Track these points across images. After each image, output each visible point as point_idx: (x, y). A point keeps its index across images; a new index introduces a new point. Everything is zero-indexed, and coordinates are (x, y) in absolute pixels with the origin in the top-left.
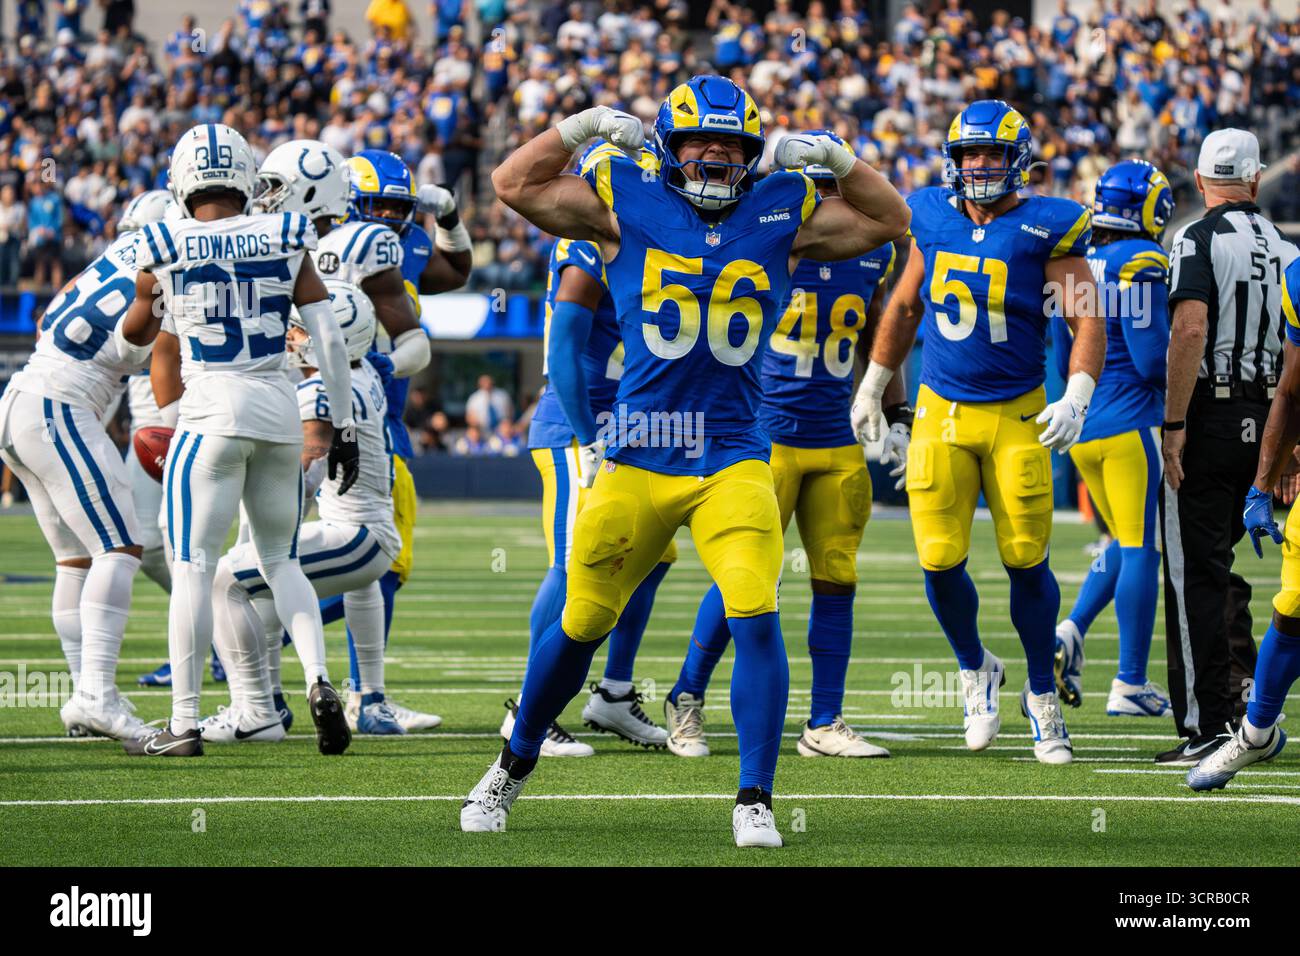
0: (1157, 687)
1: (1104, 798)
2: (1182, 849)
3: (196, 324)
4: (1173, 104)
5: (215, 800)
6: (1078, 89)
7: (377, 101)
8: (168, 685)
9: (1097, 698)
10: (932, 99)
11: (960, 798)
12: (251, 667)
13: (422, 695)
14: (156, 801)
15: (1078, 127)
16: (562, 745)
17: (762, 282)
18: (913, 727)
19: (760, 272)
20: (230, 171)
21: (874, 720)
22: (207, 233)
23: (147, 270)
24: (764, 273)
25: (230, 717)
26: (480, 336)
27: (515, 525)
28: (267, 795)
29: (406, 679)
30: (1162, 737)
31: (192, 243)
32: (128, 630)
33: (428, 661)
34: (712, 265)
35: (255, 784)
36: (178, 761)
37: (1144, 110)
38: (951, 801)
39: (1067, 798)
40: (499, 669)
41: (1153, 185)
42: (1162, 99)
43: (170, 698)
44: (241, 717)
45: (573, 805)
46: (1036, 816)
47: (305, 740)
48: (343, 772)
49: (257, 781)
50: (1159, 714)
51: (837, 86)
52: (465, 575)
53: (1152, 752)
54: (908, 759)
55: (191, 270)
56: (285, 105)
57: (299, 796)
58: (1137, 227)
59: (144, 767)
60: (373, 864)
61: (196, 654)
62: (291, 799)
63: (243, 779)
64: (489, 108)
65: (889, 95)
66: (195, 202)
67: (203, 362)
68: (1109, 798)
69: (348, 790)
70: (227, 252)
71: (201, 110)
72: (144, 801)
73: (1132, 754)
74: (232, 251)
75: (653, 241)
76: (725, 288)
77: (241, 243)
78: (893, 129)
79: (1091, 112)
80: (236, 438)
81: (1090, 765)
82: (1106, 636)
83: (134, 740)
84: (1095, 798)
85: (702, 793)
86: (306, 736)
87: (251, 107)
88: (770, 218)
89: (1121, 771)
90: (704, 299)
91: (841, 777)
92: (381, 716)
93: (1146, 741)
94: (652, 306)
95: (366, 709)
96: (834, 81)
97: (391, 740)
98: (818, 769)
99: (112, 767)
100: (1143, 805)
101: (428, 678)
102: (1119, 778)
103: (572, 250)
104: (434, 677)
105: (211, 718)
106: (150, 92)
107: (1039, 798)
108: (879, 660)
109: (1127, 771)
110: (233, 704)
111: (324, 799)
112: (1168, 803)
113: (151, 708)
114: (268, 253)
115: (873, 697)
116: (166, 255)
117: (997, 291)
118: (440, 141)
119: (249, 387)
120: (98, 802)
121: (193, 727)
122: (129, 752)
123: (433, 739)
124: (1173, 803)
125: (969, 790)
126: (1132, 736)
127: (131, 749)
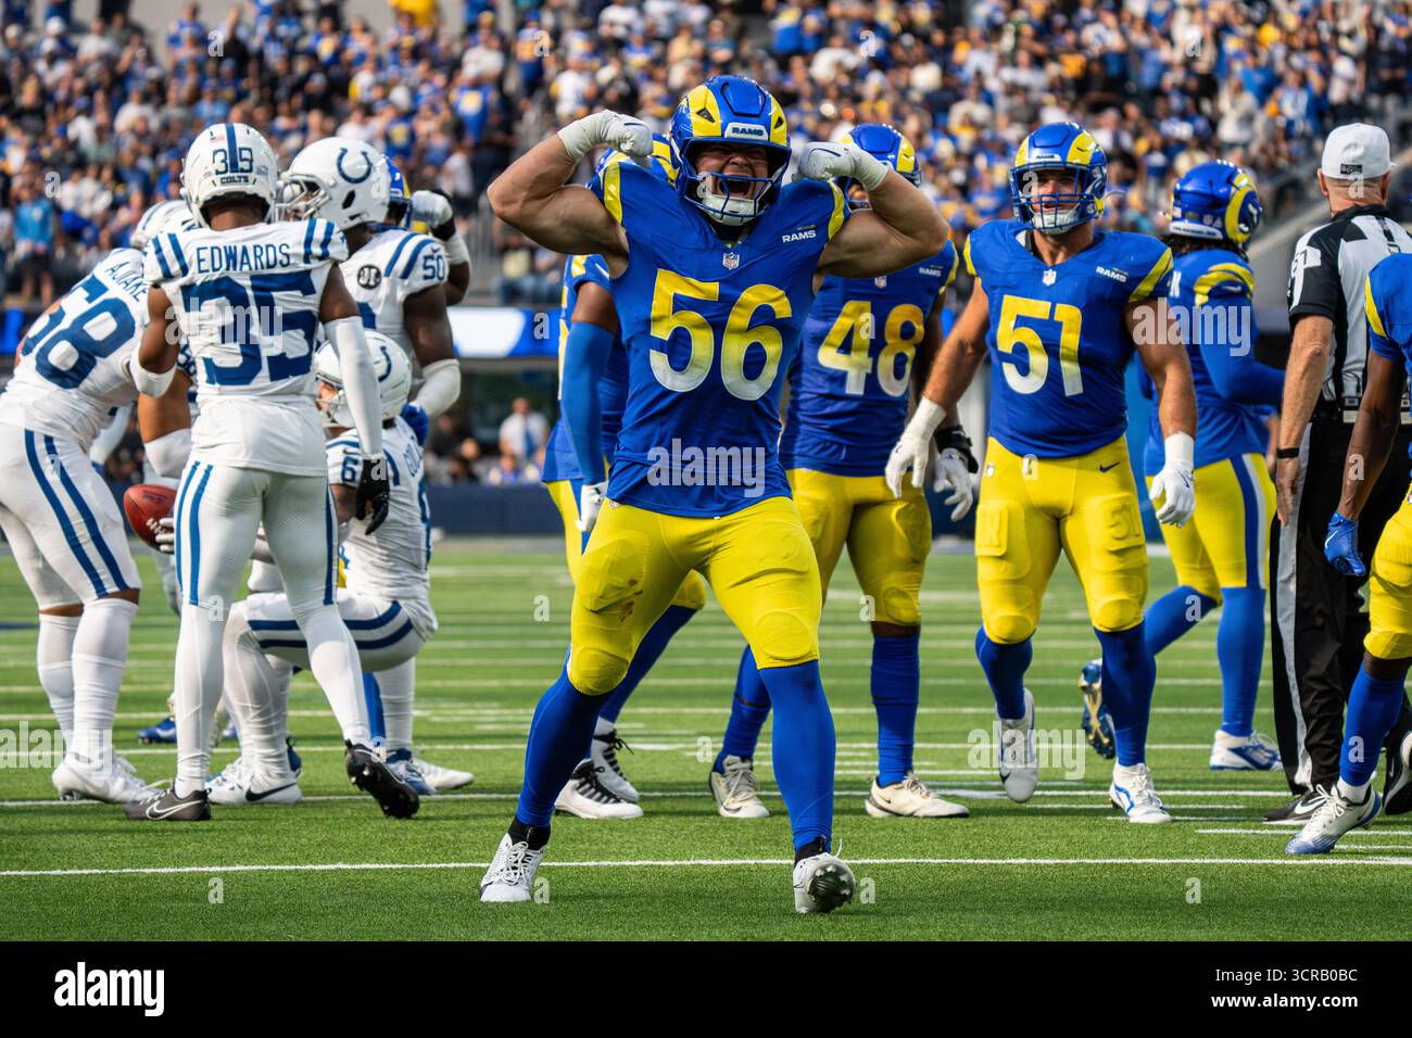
0: (1264, 737)
1: (1207, 861)
3: (211, 344)
4: (1279, 93)
6: (1174, 77)
7: (400, 96)
8: (172, 741)
9: (1199, 750)
10: (1013, 89)
11: (1047, 861)
12: (262, 723)
13: (452, 752)
14: (159, 870)
15: (1174, 119)
16: (607, 805)
17: (783, 309)
19: (781, 297)
20: (251, 176)
21: (953, 776)
22: (221, 243)
23: (156, 285)
24: (786, 299)
25: (239, 777)
26: (514, 355)
28: (282, 863)
29: (434, 733)
30: (1271, 794)
31: (203, 254)
32: (127, 682)
33: (460, 714)
34: (729, 291)
35: (268, 851)
36: (183, 825)
37: (1248, 100)
38: (1038, 865)
39: (1166, 861)
41: (1238, 189)
42: (1268, 88)
43: (175, 756)
44: (252, 777)
45: (619, 871)
46: (1132, 880)
47: (323, 802)
48: (365, 837)
49: (271, 848)
50: (1267, 767)
51: (908, 76)
52: (499, 619)
54: (991, 819)
55: (203, 283)
56: (298, 100)
57: (316, 863)
58: (1219, 235)
59: (146, 831)
60: (399, 938)
61: (204, 707)
62: (309, 867)
63: (256, 846)
64: (523, 103)
65: (965, 85)
66: (213, 210)
67: (217, 385)
68: (1213, 861)
69: (371, 856)
70: (242, 263)
71: (205, 108)
72: (147, 871)
73: (1238, 812)
74: (248, 263)
75: (664, 262)
76: (743, 317)
77: (258, 253)
78: (970, 122)
79: (1189, 102)
81: (1192, 824)
82: (1208, 681)
83: (135, 802)
84: (1197, 861)
85: (762, 858)
86: (325, 798)
87: (260, 103)
88: (794, 237)
89: (1226, 831)
90: (718, 327)
91: (916, 840)
92: (407, 776)
93: (1253, 797)
94: (662, 332)
96: (904, 71)
98: (890, 831)
99: (111, 832)
100: (1251, 868)
101: (459, 733)
102: (1223, 838)
103: (588, 266)
104: (468, 732)
105: (219, 778)
106: (149, 87)
107: (1135, 861)
108: (957, 710)
109: (1234, 831)
110: (243, 762)
111: (345, 867)
112: (1279, 866)
113: (153, 768)
114: (288, 264)
115: (952, 751)
116: (175, 268)
117: (1070, 340)
118: (469, 139)
119: (266, 413)
120: (95, 871)
121: (200, 788)
122: (129, 816)
123: (464, 800)
124: (1283, 867)
125: (1057, 853)
126: (1238, 793)
127: (131, 813)
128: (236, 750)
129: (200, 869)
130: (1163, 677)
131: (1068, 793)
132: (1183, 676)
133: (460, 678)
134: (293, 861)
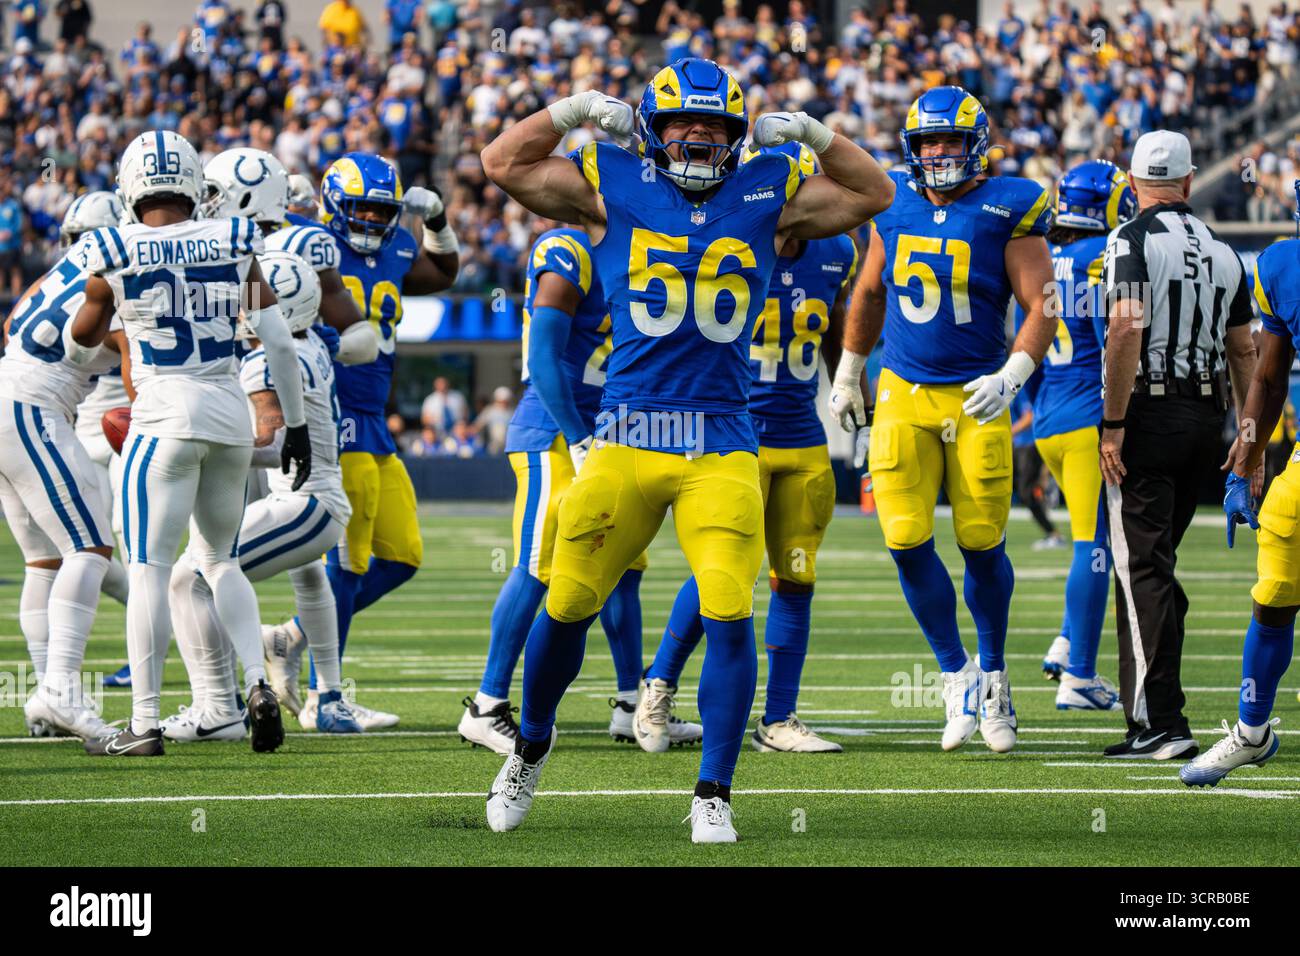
1: (1054, 791)
2: (1132, 841)
3: (147, 328)
4: (1118, 105)
5: (176, 799)
6: (1023, 92)
7: (332, 108)
8: (128, 686)
9: (1047, 692)
10: (880, 102)
11: (912, 791)
12: (215, 664)
13: (380, 695)
14: (117, 800)
15: (1023, 129)
17: (748, 260)
18: (865, 722)
19: (746, 249)
20: (178, 177)
21: (827, 715)
22: (158, 238)
23: (98, 275)
24: (750, 251)
25: (191, 716)
26: (435, 339)
27: (470, 525)
28: (227, 794)
29: (364, 678)
30: (1111, 731)
31: (143, 248)
33: (386, 660)
34: (698, 243)
35: (215, 783)
36: (139, 761)
37: (1089, 112)
38: (902, 795)
39: (1017, 791)
40: (455, 668)
41: (1116, 184)
42: (1107, 100)
43: (130, 699)
44: (203, 715)
46: (987, 808)
48: (302, 770)
49: (218, 780)
50: (1107, 707)
51: (786, 89)
53: (1101, 746)
54: (860, 754)
55: (143, 275)
56: (241, 112)
57: (259, 794)
58: (1101, 226)
59: (107, 768)
61: (155, 654)
62: (251, 797)
63: (204, 778)
64: (443, 113)
65: (837, 98)
66: (143, 207)
67: (154, 365)
68: (1059, 791)
69: (307, 788)
70: (178, 257)
71: (158, 117)
72: (106, 800)
73: (1081, 748)
74: (183, 257)
76: (712, 266)
77: (191, 248)
79: (1036, 113)
80: (192, 440)
81: (1040, 759)
83: (97, 739)
84: (1045, 791)
85: (657, 789)
87: (207, 114)
88: (755, 197)
89: (1070, 765)
90: (690, 277)
91: (794, 772)
92: (338, 715)
93: (1095, 734)
94: (638, 285)
95: (324, 707)
96: (782, 85)
97: (350, 739)
98: (771, 764)
100: (1093, 797)
101: (385, 677)
102: (1068, 771)
103: (549, 256)
104: (390, 675)
105: (172, 717)
106: (108, 100)
107: (989, 791)
108: (831, 656)
109: (1077, 764)
110: (194, 704)
111: (284, 797)
112: (1117, 796)
113: (113, 709)
114: (218, 257)
115: (826, 693)
116: (118, 260)
117: (961, 272)
118: (394, 146)
119: (204, 391)
120: (60, 801)
121: (155, 727)
122: (89, 752)
123: (391, 737)
124: (1122, 796)
125: (919, 784)
126: (1081, 730)
127: (92, 748)
128: (186, 693)
129: (155, 799)
130: (1014, 627)
131: (929, 730)
132: (1033, 626)
133: (386, 628)
134: (237, 792)
